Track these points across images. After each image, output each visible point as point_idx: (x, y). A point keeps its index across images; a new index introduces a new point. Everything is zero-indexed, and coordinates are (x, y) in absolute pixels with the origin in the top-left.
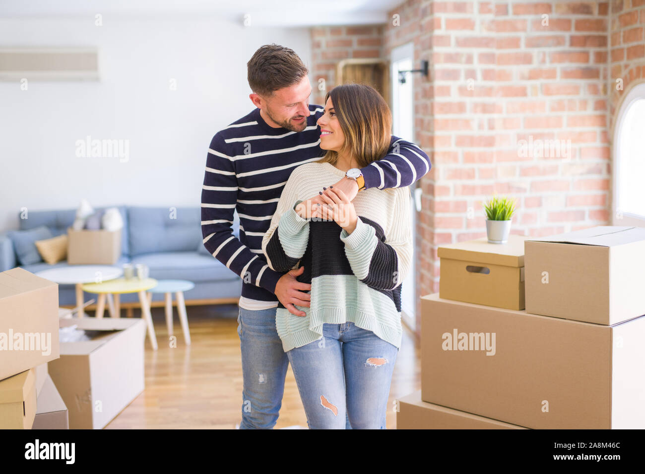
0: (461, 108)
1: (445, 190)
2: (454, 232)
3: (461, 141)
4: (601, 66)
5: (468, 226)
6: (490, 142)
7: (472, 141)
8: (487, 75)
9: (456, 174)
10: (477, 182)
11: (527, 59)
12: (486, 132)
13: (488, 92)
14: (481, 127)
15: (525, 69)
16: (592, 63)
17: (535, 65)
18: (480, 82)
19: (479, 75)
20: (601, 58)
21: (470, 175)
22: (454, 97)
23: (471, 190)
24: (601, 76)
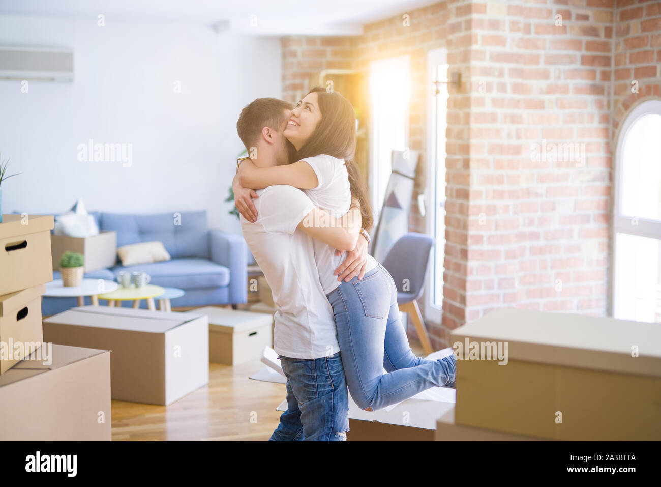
0: (493, 118)
1: (479, 194)
2: (485, 234)
3: (493, 149)
4: (606, 84)
5: (497, 229)
6: (517, 150)
7: (502, 149)
8: (517, 88)
9: (489, 180)
10: (506, 187)
11: (545, 75)
12: (514, 142)
13: (516, 104)
14: (509, 136)
15: (543, 84)
16: (598, 80)
17: (552, 81)
18: (509, 95)
19: (509, 89)
20: (606, 76)
21: (500, 181)
22: (488, 108)
23: (500, 195)
24: (606, 92)
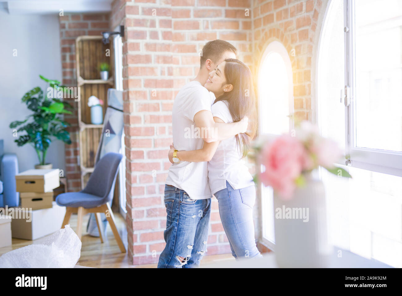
0: (148, 59)
1: (138, 119)
2: (145, 150)
3: (148, 84)
4: (248, 32)
5: (155, 145)
6: (169, 84)
7: (157, 83)
8: (166, 35)
9: (145, 108)
10: (161, 113)
11: (195, 26)
12: (167, 77)
13: (167, 48)
14: (162, 73)
15: (194, 32)
16: (241, 29)
17: (201, 30)
18: (160, 40)
19: (160, 36)
20: (247, 26)
21: (156, 108)
22: (143, 51)
23: (157, 119)
24: (248, 39)
